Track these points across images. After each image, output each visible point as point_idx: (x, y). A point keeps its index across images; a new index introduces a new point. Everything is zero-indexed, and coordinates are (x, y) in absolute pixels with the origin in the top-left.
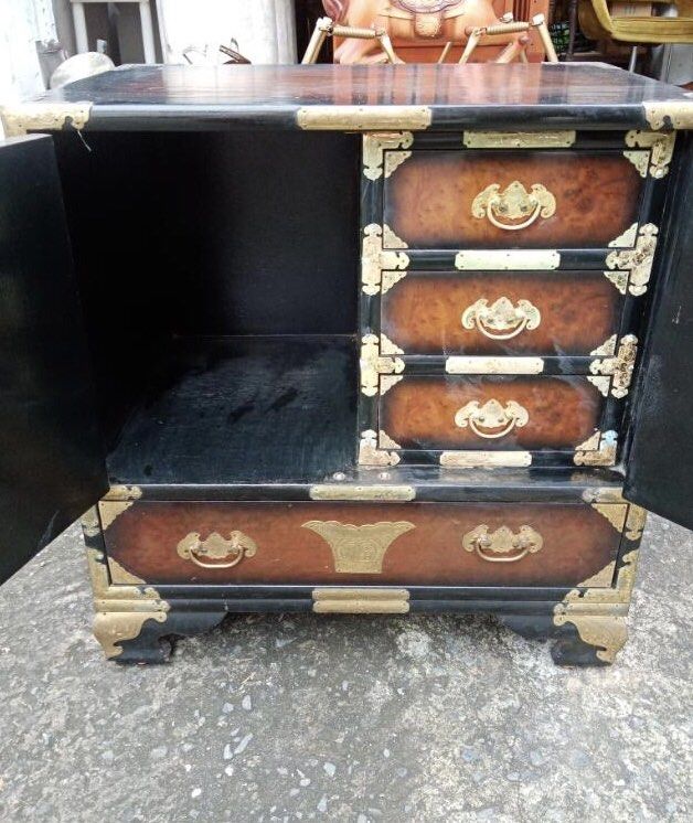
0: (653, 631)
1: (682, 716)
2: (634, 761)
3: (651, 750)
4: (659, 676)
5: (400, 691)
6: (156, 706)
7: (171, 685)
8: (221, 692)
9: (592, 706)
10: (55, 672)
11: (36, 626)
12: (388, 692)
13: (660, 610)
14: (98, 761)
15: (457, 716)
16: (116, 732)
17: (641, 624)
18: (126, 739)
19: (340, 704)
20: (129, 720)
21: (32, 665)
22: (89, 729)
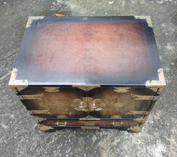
0: (149, 123)
1: (150, 144)
2: (139, 154)
3: (142, 152)
4: (147, 134)
5: (98, 138)
6: (53, 141)
7: (55, 136)
8: (65, 138)
9: (134, 141)
10: (33, 133)
11: (28, 122)
12: (96, 138)
13: (151, 117)
14: (44, 154)
15: (108, 144)
16: (46, 147)
18: (48, 149)
19: (87, 141)
20: (48, 144)
21: (29, 132)
22: (42, 147)
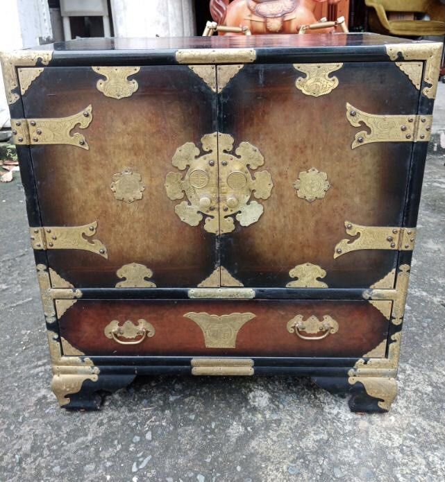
0: (416, 391)
1: (435, 446)
2: (403, 475)
3: (415, 468)
4: (420, 419)
5: (249, 429)
6: (90, 437)
7: (101, 424)
8: (133, 429)
9: (375, 438)
10: (27, 415)
11: (17, 387)
12: (241, 429)
14: (50, 473)
15: (286, 445)
16: (63, 454)
17: (409, 386)
18: (69, 459)
19: (209, 437)
20: (72, 446)
21: (13, 411)
22: (46, 452)
